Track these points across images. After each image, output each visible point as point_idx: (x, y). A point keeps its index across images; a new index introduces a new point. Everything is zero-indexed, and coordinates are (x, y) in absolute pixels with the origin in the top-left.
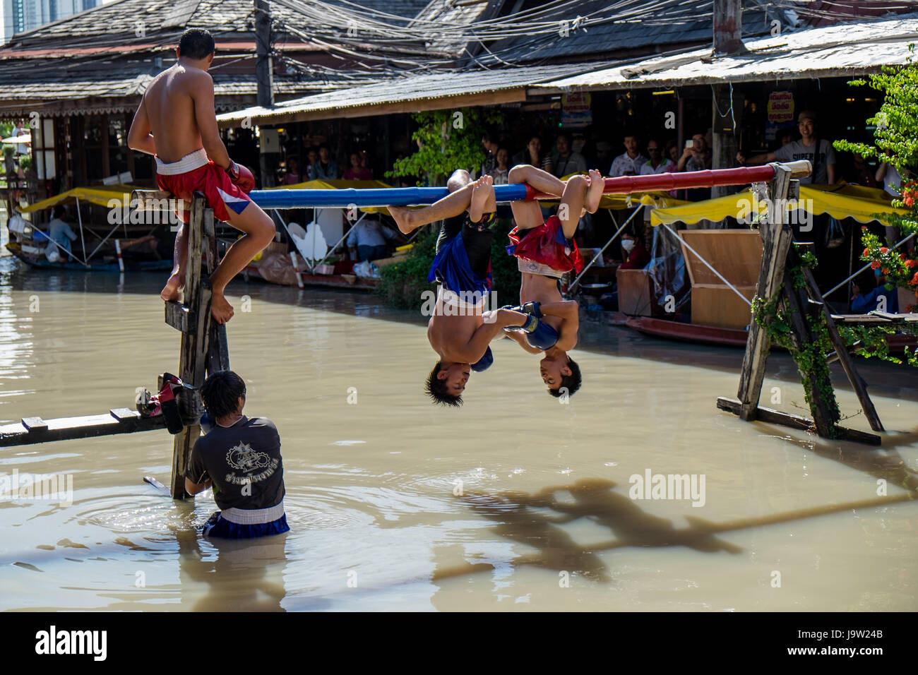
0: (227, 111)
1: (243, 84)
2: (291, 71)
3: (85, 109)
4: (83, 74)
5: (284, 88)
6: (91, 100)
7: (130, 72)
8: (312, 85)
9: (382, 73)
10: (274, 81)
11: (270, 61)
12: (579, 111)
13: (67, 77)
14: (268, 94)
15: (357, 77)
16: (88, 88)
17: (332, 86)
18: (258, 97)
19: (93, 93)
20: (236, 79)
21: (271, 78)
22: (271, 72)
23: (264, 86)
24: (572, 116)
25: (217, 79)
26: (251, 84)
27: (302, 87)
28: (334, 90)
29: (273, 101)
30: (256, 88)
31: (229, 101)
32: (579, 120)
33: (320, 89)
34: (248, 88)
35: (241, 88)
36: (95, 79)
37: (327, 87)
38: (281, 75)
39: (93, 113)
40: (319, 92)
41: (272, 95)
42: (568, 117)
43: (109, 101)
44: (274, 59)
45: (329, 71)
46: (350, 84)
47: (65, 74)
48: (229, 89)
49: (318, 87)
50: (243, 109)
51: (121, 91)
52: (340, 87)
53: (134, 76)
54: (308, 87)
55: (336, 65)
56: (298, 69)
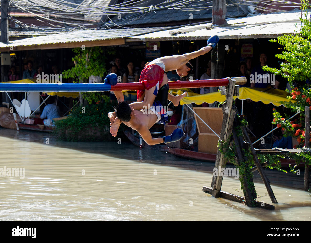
2: (17, 26)
5: (14, 34)
8: (27, 33)
9: (60, 29)
10: (9, 31)
11: (7, 21)
12: (153, 50)
14: (6, 37)
15: (49, 30)
17: (37, 34)
21: (8, 29)
22: (8, 26)
23: (4, 33)
24: (151, 52)
27: (23, 34)
28: (38, 36)
29: (8, 40)
32: (154, 54)
33: (32, 35)
37: (34, 34)
38: (13, 28)
40: (31, 36)
41: (8, 37)
42: (149, 52)
44: (10, 20)
45: (35, 27)
49: (31, 34)
52: (41, 34)
54: (25, 34)
55: (38, 24)
56: (21, 25)
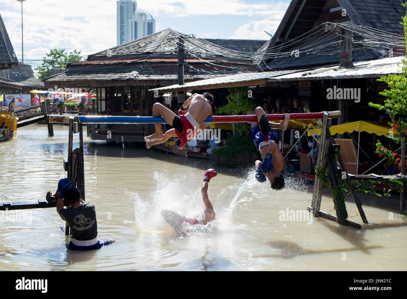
0: (166, 86)
1: (173, 75)
2: (191, 71)
3: (111, 84)
4: (112, 70)
5: (189, 77)
6: (113, 81)
7: (129, 70)
8: (200, 76)
9: (223, 72)
10: (185, 74)
11: (183, 66)
12: (305, 89)
13: (106, 72)
14: (182, 80)
16: (113, 76)
17: (208, 77)
18: (178, 81)
19: (114, 78)
20: (170, 73)
21: (183, 73)
22: (183, 71)
23: (180, 76)
24: (303, 91)
25: (163, 73)
26: (176, 75)
27: (196, 77)
29: (184, 82)
30: (177, 77)
31: (167, 82)
32: (305, 92)
33: (204, 78)
34: (174, 77)
35: (172, 77)
36: (116, 72)
37: (206, 77)
38: (187, 72)
39: (114, 86)
41: (184, 80)
42: (301, 91)
43: (120, 81)
44: (185, 66)
45: (204, 71)
46: (216, 76)
47: (105, 70)
48: (167, 77)
50: (172, 85)
51: (124, 77)
52: (212, 77)
53: (130, 72)
55: (206, 68)
56: (193, 70)
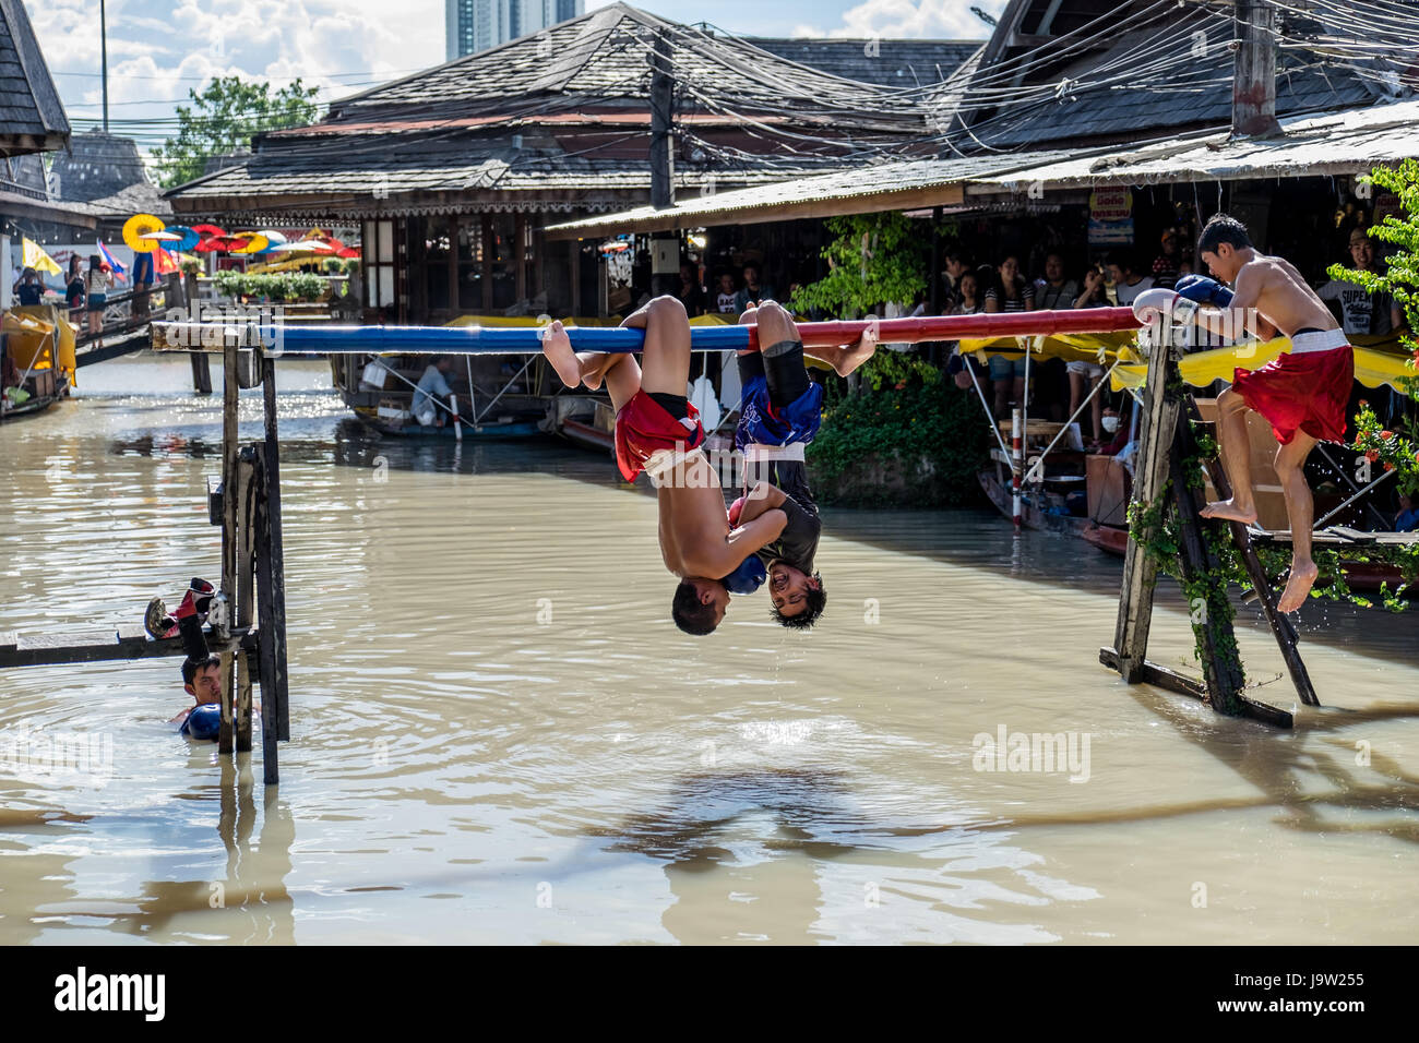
0: (608, 212)
1: (633, 173)
2: (697, 156)
3: (410, 207)
4: (416, 157)
5: (693, 180)
6: (419, 195)
7: (477, 156)
8: (733, 176)
9: (812, 160)
10: (676, 170)
11: (670, 140)
12: (1115, 218)
13: (392, 162)
14: (665, 189)
15: (783, 166)
16: (416, 178)
17: (762, 178)
18: (652, 193)
19: (420, 185)
20: (624, 166)
21: (671, 166)
22: (671, 157)
23: (661, 177)
24: (1104, 226)
25: (597, 167)
26: (645, 173)
27: (720, 179)
28: (765, 182)
29: (673, 197)
30: (649, 180)
31: (611, 198)
32: (1114, 231)
33: (745, 183)
34: (640, 179)
35: (630, 180)
36: (426, 165)
37: (755, 179)
38: (684, 160)
39: (420, 214)
40: (743, 185)
41: (672, 190)
42: (1098, 226)
43: (442, 196)
44: (677, 138)
45: (744, 156)
46: (789, 175)
47: (391, 158)
48: (612, 181)
49: (742, 179)
50: (629, 209)
51: (458, 183)
52: (775, 179)
53: (480, 161)
54: (727, 179)
55: (750, 146)
56: (707, 152)
